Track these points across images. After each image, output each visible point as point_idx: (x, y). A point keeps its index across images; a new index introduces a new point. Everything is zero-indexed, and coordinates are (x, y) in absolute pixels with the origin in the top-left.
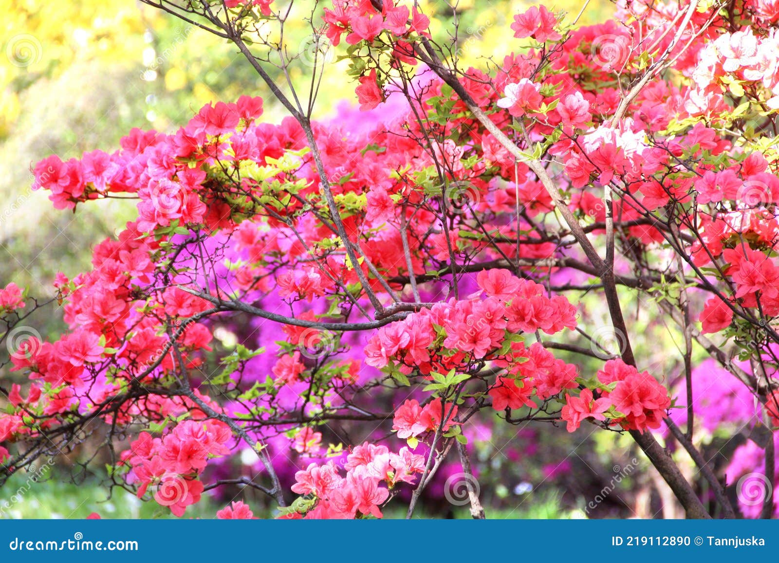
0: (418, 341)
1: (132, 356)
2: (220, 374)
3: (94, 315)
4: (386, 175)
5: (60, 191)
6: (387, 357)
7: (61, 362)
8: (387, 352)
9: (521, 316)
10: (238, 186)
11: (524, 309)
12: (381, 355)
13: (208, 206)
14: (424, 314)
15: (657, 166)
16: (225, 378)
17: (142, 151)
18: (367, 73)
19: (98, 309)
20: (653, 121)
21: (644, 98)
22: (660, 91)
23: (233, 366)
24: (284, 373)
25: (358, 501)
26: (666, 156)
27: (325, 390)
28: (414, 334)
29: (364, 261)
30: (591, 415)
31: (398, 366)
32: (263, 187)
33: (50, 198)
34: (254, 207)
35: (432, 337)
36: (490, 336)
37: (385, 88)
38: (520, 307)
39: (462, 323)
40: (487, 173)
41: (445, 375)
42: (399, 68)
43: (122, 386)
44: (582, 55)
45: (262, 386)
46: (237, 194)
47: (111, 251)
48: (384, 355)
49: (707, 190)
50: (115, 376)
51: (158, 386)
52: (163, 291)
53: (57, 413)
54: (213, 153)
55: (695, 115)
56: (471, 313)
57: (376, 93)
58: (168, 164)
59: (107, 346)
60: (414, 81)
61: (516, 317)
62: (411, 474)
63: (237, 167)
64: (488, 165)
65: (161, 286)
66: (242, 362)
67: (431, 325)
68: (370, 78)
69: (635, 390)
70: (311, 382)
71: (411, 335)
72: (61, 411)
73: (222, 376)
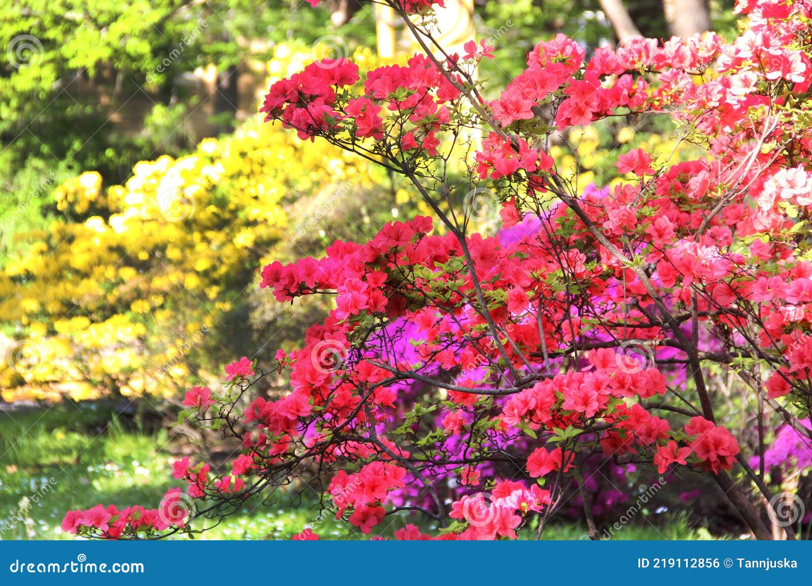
0: (542, 404)
1: (335, 412)
2: (402, 425)
3: (304, 381)
4: (526, 276)
5: (281, 288)
6: (519, 416)
7: (281, 416)
8: (519, 412)
9: (622, 384)
10: (413, 284)
11: (624, 379)
12: (514, 415)
13: (389, 299)
14: (547, 383)
15: (725, 272)
16: (406, 428)
17: (342, 258)
18: (509, 199)
19: (308, 377)
20: (721, 239)
21: (727, 217)
22: (739, 212)
23: (411, 420)
24: (451, 425)
25: (498, 527)
26: (731, 265)
27: (482, 439)
28: (539, 398)
29: (508, 342)
30: (676, 460)
31: (528, 423)
32: (431, 285)
33: (274, 293)
34: (425, 300)
35: (553, 401)
36: (598, 400)
37: (522, 211)
38: (621, 378)
39: (576, 391)
40: (605, 274)
41: (564, 430)
42: (533, 195)
43: (327, 435)
44: (680, 184)
45: (434, 434)
46: (412, 290)
47: (319, 332)
48: (517, 415)
49: (760, 291)
50: (322, 427)
51: (355, 435)
52: (357, 363)
53: (279, 454)
54: (393, 259)
55: (761, 232)
56: (583, 382)
57: (515, 214)
58: (360, 268)
59: (315, 404)
60: (545, 205)
61: (618, 385)
62: (540, 505)
63: (411, 269)
64: (605, 268)
65: (356, 359)
66: (418, 417)
67: (553, 392)
68: (510, 203)
69: (711, 440)
70: (471, 432)
71: (537, 400)
72: (282, 453)
73: (403, 427)
